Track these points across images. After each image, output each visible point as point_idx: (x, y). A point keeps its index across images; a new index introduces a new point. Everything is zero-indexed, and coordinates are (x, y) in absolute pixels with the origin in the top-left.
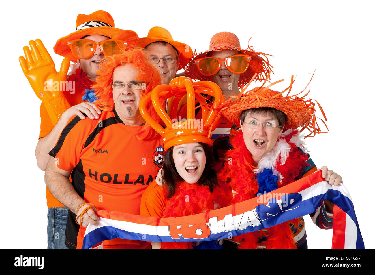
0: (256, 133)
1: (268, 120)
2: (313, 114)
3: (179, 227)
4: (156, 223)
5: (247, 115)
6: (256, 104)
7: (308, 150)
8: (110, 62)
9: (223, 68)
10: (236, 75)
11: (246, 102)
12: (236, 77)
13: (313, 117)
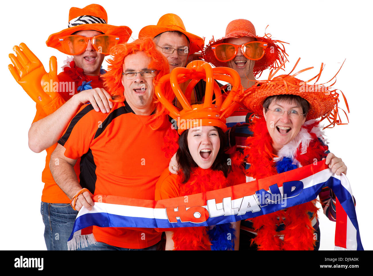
0: (281, 120)
1: (293, 108)
2: (336, 105)
3: (176, 210)
4: (152, 205)
5: (272, 102)
6: (283, 91)
7: (328, 141)
8: (121, 51)
9: (239, 54)
10: (251, 62)
11: (273, 88)
12: (251, 64)
13: (335, 107)
